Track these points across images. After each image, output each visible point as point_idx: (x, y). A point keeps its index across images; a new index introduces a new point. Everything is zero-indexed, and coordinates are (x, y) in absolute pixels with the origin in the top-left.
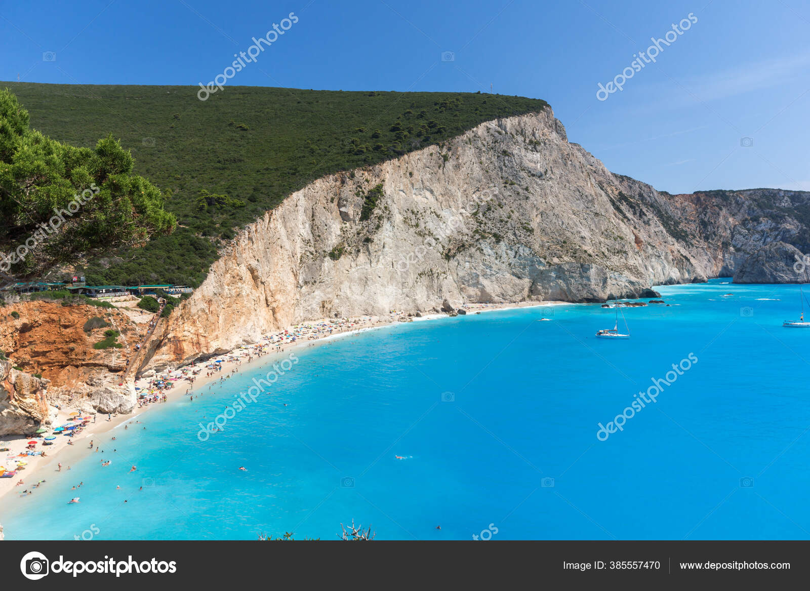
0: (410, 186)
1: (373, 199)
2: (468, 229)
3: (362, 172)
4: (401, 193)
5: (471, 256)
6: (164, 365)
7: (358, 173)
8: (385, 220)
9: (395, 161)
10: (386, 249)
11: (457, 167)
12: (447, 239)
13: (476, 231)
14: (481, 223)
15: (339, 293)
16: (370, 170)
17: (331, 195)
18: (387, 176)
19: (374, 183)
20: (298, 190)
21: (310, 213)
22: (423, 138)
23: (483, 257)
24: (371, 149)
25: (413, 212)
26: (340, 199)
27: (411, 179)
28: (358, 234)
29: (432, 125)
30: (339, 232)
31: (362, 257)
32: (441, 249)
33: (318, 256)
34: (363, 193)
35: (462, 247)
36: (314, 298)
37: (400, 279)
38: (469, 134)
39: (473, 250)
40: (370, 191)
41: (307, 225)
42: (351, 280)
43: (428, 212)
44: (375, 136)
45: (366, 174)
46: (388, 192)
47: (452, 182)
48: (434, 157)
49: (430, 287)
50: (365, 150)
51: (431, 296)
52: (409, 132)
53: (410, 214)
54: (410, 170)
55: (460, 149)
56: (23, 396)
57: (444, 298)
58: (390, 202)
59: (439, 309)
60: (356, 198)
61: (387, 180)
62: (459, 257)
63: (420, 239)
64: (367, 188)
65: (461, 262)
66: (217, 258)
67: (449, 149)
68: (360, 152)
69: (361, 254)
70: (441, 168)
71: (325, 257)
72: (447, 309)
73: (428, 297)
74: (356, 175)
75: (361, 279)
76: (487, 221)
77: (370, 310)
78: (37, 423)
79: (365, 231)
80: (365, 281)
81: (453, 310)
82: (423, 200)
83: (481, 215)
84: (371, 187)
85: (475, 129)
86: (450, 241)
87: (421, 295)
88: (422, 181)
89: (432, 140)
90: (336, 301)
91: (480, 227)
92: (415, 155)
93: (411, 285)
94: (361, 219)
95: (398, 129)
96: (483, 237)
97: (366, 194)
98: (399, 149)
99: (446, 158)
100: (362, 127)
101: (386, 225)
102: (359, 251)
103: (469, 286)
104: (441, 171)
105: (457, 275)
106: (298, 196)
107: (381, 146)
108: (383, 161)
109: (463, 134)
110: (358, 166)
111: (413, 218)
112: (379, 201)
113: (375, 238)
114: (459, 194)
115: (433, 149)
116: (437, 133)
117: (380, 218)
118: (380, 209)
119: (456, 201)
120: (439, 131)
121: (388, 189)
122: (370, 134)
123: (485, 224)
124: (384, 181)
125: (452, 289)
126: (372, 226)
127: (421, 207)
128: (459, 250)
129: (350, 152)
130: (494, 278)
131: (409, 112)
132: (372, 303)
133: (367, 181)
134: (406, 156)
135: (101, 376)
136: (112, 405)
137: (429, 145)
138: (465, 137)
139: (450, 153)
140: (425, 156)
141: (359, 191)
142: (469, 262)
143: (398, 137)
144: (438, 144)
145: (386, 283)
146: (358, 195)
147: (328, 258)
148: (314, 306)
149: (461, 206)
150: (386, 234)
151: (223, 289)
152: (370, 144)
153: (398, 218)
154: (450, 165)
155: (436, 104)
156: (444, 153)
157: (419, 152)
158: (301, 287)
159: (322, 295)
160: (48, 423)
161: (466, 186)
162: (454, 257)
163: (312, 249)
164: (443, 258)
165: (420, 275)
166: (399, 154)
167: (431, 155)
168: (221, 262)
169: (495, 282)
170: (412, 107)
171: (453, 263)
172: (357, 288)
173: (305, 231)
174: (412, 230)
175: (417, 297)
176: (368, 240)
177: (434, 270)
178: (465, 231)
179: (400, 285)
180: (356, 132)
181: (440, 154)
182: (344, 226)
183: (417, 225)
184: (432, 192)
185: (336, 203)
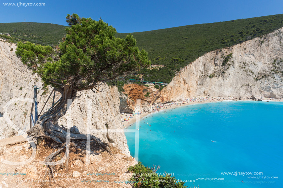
0: (244, 53)
1: (228, 58)
2: (269, 69)
3: (225, 49)
4: (240, 56)
5: (268, 80)
6: (159, 103)
7: (223, 50)
8: (231, 66)
9: (239, 45)
10: (230, 76)
11: (268, 45)
12: (258, 73)
13: (273, 70)
14: (276, 67)
15: (211, 89)
16: (228, 49)
17: (212, 58)
18: (235, 50)
19: (229, 53)
20: (201, 56)
21: (204, 63)
22: (253, 35)
23: (274, 80)
24: (229, 41)
25: (244, 63)
26: (215, 59)
27: (245, 51)
28: (220, 70)
29: (258, 30)
30: (213, 70)
31: (220, 78)
32: (254, 77)
33: (205, 77)
34: (224, 56)
35: (264, 76)
36: (202, 90)
37: (234, 86)
38: (277, 31)
39: (270, 77)
40: (227, 56)
41: (202, 67)
42: (215, 85)
43: (251, 63)
44: (232, 36)
45: (226, 50)
46: (234, 56)
47: (264, 51)
48: (257, 42)
49: (246, 90)
50: (227, 42)
51: (247, 93)
52: (247, 33)
53: (242, 64)
54: (245, 47)
55: (270, 38)
56: (130, 104)
57: (252, 94)
58: (234, 59)
59: (249, 98)
60: (221, 58)
61: (234, 52)
62: (262, 80)
63: (245, 72)
64: (226, 55)
65: (263, 82)
66: (175, 76)
67: (265, 38)
68: (225, 43)
69: (220, 77)
70: (260, 46)
71: (207, 77)
72: (253, 98)
73: (245, 93)
74: (222, 50)
75: (219, 85)
76: (279, 66)
77: (221, 95)
78: (132, 111)
79: (223, 69)
80: (220, 86)
81: (256, 99)
82: (248, 59)
83: (276, 64)
84: (227, 55)
85: (280, 29)
86: (259, 74)
87: (242, 92)
88: (250, 51)
89: (257, 35)
90: (209, 91)
91: (275, 68)
92: (248, 42)
93: (238, 88)
94: (222, 65)
95: (242, 33)
96: (276, 73)
97: (225, 57)
98: (241, 40)
99: (262, 42)
100: (228, 34)
101: (231, 67)
102: (220, 76)
103: (265, 91)
104: (259, 47)
105: (260, 86)
106: (201, 58)
107: (234, 40)
108: (234, 45)
109: (273, 31)
110: (223, 47)
111: (243, 65)
112: (230, 59)
113: (227, 72)
114: (267, 56)
115: (257, 39)
116: (260, 32)
117: (229, 65)
118: (230, 62)
119: (264, 59)
120: (261, 32)
121: (234, 55)
122: (230, 36)
123: (278, 67)
124: (233, 52)
125: (257, 91)
126: (226, 68)
127: (247, 62)
128: (262, 77)
129: (221, 43)
130: (278, 89)
131: (248, 26)
132: (222, 93)
133: (226, 52)
134: (244, 43)
135: (145, 103)
136: (147, 110)
137: (255, 38)
138: (274, 33)
139: (265, 40)
140: (253, 42)
141: (223, 56)
142: (267, 82)
143: (242, 36)
144: (260, 37)
145: (228, 87)
146: (222, 57)
147: (208, 78)
148: (202, 92)
149: (267, 60)
150: (231, 70)
151: (175, 85)
152: (229, 40)
153: (237, 65)
154: (264, 45)
155: (261, 21)
156: (262, 40)
157: (250, 41)
158: (198, 86)
159: (205, 89)
160: (134, 111)
161: (270, 53)
162: (260, 80)
163: (203, 75)
164: (254, 80)
165: (243, 85)
166: (241, 42)
167: (256, 41)
168: (176, 77)
169: (279, 91)
170: (250, 24)
171: (259, 82)
172: (217, 88)
173: (202, 69)
174: (242, 69)
175: (240, 93)
176: (223, 72)
177: (249, 84)
178: (267, 70)
179: (234, 88)
180: (225, 36)
181: (260, 40)
182: (215, 67)
183: (245, 68)
184: (253, 55)
185: (213, 60)
